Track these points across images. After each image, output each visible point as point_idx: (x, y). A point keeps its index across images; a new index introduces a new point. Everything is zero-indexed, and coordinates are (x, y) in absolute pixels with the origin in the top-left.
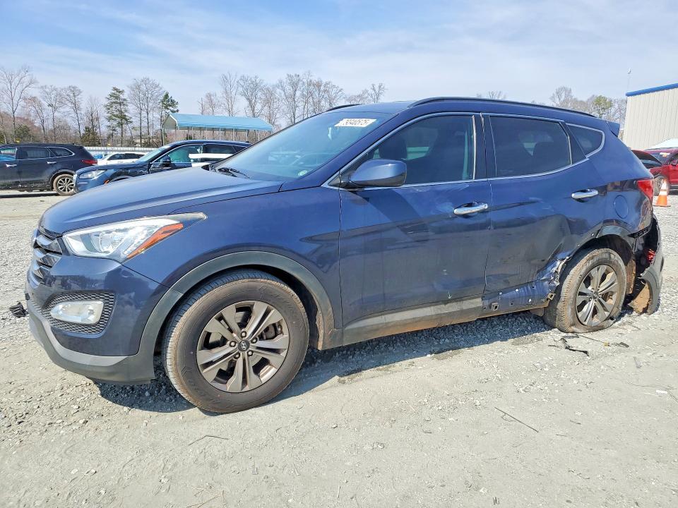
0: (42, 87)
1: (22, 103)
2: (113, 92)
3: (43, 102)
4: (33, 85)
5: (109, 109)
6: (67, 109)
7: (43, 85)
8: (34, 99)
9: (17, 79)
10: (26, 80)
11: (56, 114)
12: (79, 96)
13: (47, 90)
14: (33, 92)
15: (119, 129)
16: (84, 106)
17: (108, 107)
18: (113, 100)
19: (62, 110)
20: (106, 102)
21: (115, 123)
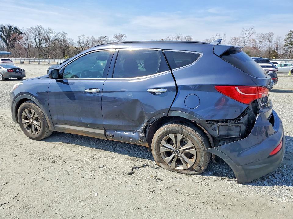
0: (258, 34)
1: (248, 42)
2: (290, 32)
3: (257, 41)
4: (254, 34)
5: (286, 41)
6: (266, 42)
7: (258, 33)
8: (253, 40)
9: (248, 32)
10: (252, 32)
11: (261, 45)
12: (272, 37)
13: (260, 35)
14: (254, 37)
15: (289, 50)
16: (274, 40)
17: (286, 40)
18: (289, 36)
19: (263, 43)
20: (285, 38)
21: (287, 47)
